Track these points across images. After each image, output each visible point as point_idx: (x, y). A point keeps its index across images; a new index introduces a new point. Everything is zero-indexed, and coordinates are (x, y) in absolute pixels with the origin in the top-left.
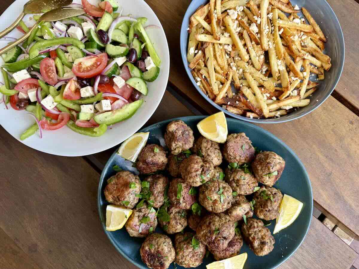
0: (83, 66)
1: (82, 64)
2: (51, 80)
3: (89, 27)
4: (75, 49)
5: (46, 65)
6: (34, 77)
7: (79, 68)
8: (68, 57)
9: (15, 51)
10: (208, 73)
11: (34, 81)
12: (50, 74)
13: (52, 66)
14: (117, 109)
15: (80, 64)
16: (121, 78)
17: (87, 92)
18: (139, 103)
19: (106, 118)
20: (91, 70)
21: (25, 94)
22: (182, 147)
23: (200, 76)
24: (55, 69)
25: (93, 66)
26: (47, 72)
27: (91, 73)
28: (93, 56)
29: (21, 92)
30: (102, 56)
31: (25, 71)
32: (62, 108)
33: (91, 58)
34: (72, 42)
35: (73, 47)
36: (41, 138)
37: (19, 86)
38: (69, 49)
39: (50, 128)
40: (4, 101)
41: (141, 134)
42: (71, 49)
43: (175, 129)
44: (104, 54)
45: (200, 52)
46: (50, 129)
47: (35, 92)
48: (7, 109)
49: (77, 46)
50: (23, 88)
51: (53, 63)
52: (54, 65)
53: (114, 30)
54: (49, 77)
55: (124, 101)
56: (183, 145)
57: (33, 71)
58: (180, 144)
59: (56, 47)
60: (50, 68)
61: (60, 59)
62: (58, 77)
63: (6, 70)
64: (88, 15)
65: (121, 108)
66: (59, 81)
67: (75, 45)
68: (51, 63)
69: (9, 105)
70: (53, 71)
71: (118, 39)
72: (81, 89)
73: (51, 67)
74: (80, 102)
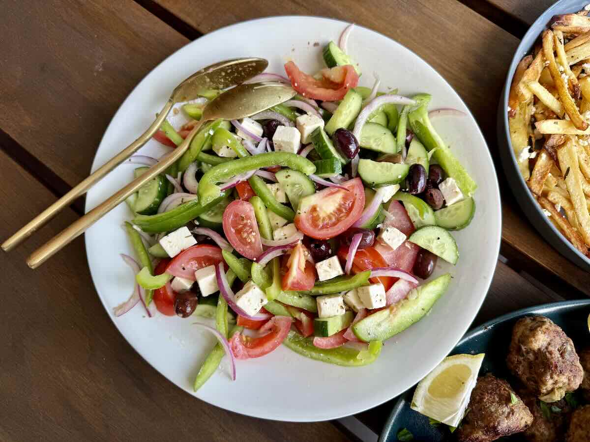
0: (322, 215)
1: (318, 209)
2: (248, 247)
3: (316, 126)
4: (295, 177)
5: (236, 215)
6: (203, 241)
7: (315, 221)
8: (276, 194)
9: (156, 187)
10: (569, 200)
11: (207, 251)
12: (245, 235)
13: (249, 218)
14: (398, 302)
15: (314, 209)
16: (398, 231)
17: (329, 268)
18: (444, 284)
19: (379, 325)
20: (338, 220)
21: (186, 280)
22: (569, 384)
23: (548, 206)
24: (255, 223)
25: (339, 210)
26: (239, 232)
27: (340, 228)
28: (333, 190)
29: (179, 277)
30: (353, 187)
31: (185, 231)
32: (275, 308)
33: (332, 194)
34: (289, 162)
35: (290, 173)
36: (234, 379)
37: (176, 266)
38: (280, 176)
39: (250, 353)
40: (141, 299)
41: (463, 360)
42: (287, 177)
43: (545, 344)
44: (354, 182)
45: (544, 156)
46: (250, 356)
47: (214, 275)
48: (150, 315)
49: (299, 170)
50: (184, 269)
51: (251, 210)
52: (253, 214)
53: (364, 125)
54: (244, 241)
55: (410, 283)
56: (569, 380)
57: (198, 226)
58: (563, 379)
59: (250, 173)
60: (245, 221)
61: (264, 200)
62: (264, 239)
63: (139, 229)
64: (305, 97)
65: (406, 298)
66: (267, 249)
67: (293, 166)
68: (248, 211)
69: (152, 307)
70: (251, 227)
71: (374, 146)
72: (318, 265)
73: (247, 219)
74: (314, 291)
